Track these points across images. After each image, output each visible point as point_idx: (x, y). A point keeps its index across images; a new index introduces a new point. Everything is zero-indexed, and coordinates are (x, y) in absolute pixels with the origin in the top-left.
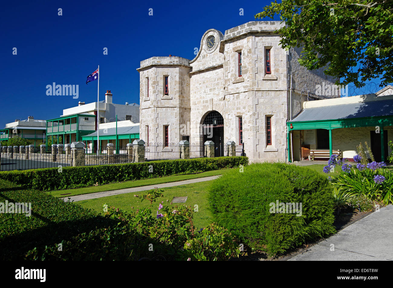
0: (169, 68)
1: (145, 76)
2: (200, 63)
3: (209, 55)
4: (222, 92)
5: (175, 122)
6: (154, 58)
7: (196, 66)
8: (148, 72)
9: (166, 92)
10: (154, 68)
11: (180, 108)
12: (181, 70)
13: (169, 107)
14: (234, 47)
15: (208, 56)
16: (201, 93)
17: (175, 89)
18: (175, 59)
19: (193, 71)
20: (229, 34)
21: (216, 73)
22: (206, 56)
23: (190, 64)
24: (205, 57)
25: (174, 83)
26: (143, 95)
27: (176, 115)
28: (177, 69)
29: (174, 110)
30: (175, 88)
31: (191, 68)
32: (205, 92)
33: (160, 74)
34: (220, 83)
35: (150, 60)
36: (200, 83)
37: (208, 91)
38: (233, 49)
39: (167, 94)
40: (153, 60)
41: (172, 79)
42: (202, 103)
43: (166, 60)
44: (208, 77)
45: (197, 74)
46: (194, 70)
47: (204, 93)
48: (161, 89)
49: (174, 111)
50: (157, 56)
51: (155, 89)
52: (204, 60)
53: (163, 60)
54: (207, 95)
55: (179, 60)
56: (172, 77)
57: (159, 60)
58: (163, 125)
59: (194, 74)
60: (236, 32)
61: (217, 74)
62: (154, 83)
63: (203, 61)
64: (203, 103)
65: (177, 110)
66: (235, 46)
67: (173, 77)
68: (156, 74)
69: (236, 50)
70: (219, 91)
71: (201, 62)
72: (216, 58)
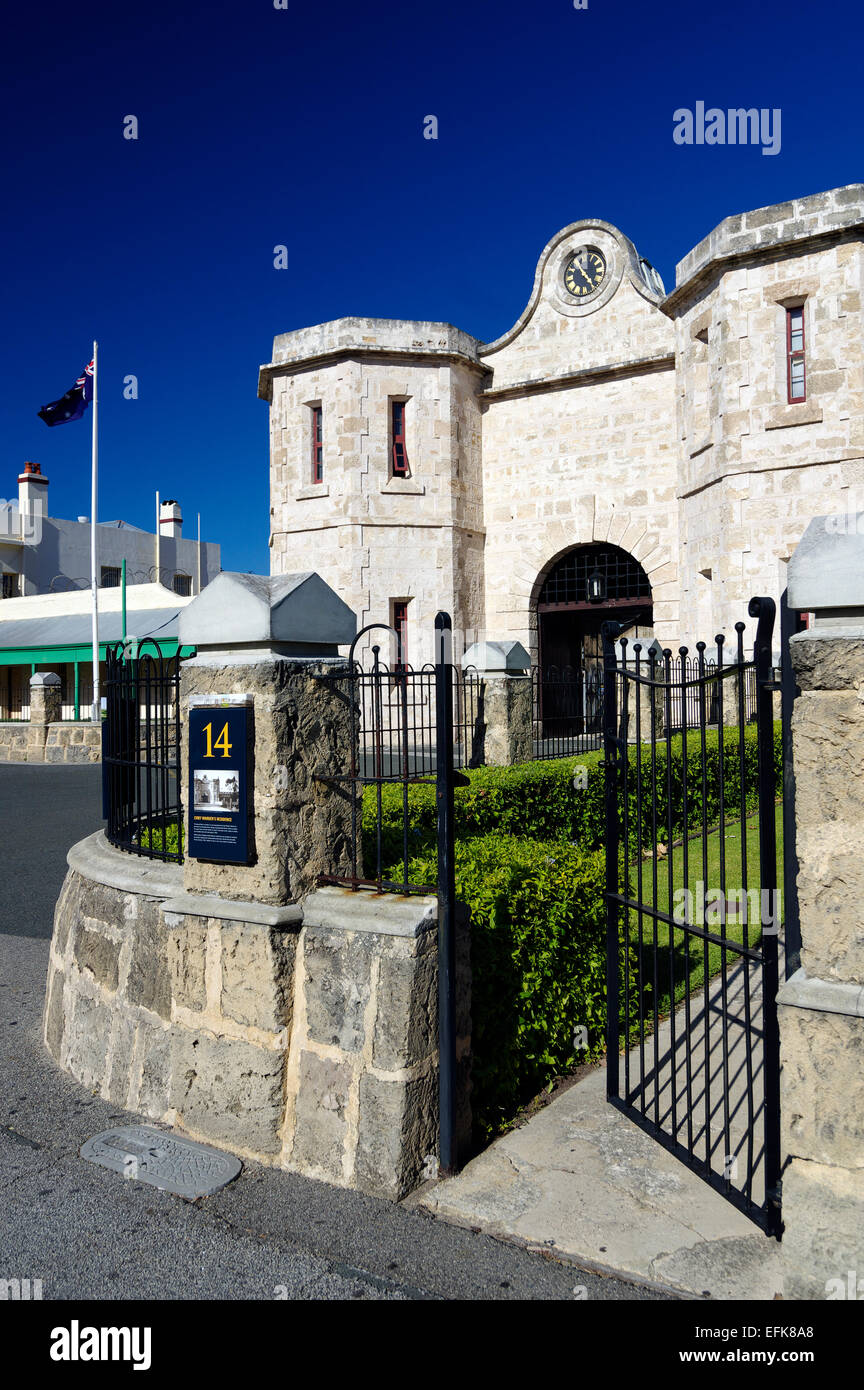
0: (413, 368)
1: (299, 398)
2: (529, 353)
3: (576, 323)
4: (638, 472)
5: (439, 585)
6: (351, 324)
7: (507, 365)
8: (316, 379)
9: (399, 465)
10: (349, 365)
11: (456, 529)
12: (455, 380)
13: (412, 526)
14: (771, 284)
15: (571, 328)
16: (534, 475)
17: (434, 452)
18: (434, 334)
19: (494, 386)
20: (744, 231)
21: (609, 395)
22: (558, 326)
23: (481, 355)
24: (555, 330)
25: (431, 430)
26: (292, 475)
27: (439, 559)
28: (444, 373)
29: (432, 537)
30: (435, 448)
31: (488, 373)
32: (555, 469)
33: (375, 387)
34: (629, 437)
35: (331, 331)
36: (532, 432)
37: (573, 467)
38: (766, 294)
39: (401, 474)
40: (345, 333)
41: (422, 412)
42: (542, 514)
43: (398, 335)
44: (571, 410)
45: (515, 398)
46: (499, 383)
47: (549, 471)
48: (378, 449)
49: (433, 542)
50: (360, 314)
51: (358, 451)
52: (548, 341)
53: (386, 331)
54: (567, 482)
55: (450, 339)
56: (421, 406)
57: (368, 333)
58: (391, 599)
59: (501, 396)
60: (780, 227)
61: (612, 399)
62: (351, 425)
63: (546, 346)
64: (546, 513)
65: (445, 539)
66: (777, 280)
67: (428, 406)
68: (358, 390)
69: (781, 297)
70: (622, 467)
71: (536, 352)
72: (609, 334)
